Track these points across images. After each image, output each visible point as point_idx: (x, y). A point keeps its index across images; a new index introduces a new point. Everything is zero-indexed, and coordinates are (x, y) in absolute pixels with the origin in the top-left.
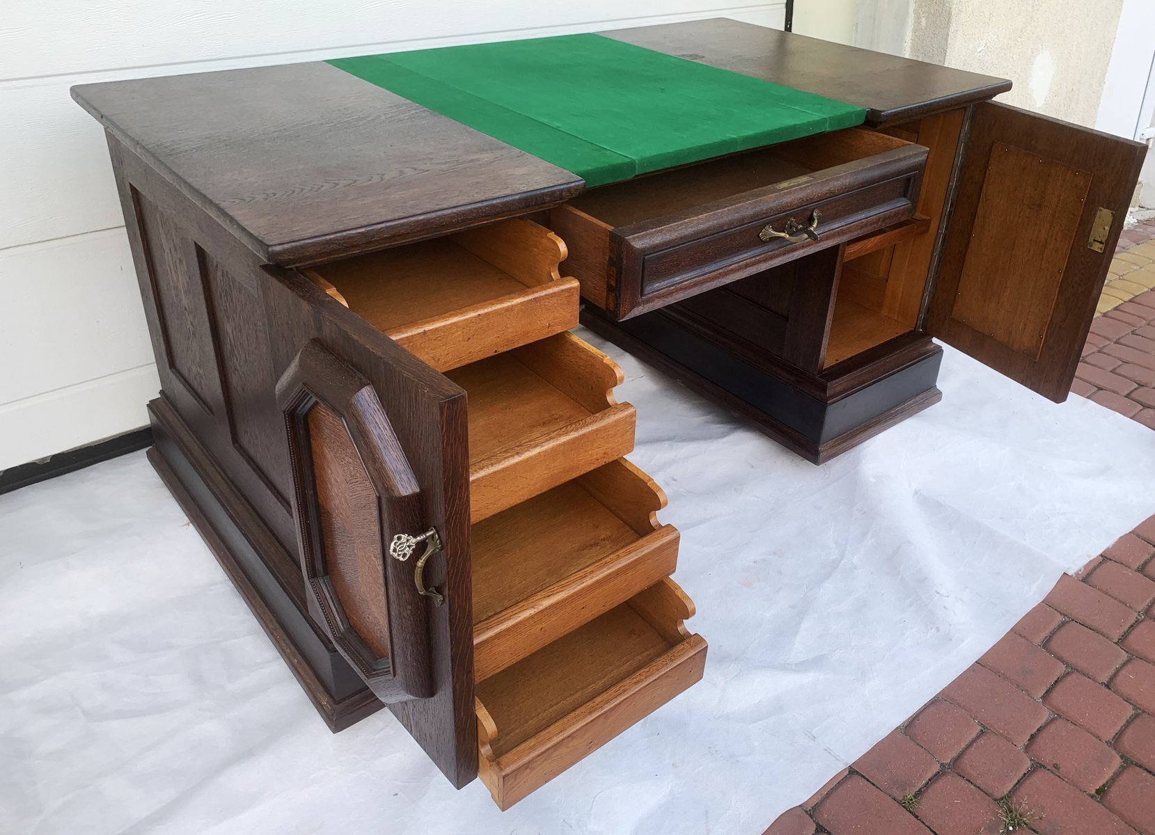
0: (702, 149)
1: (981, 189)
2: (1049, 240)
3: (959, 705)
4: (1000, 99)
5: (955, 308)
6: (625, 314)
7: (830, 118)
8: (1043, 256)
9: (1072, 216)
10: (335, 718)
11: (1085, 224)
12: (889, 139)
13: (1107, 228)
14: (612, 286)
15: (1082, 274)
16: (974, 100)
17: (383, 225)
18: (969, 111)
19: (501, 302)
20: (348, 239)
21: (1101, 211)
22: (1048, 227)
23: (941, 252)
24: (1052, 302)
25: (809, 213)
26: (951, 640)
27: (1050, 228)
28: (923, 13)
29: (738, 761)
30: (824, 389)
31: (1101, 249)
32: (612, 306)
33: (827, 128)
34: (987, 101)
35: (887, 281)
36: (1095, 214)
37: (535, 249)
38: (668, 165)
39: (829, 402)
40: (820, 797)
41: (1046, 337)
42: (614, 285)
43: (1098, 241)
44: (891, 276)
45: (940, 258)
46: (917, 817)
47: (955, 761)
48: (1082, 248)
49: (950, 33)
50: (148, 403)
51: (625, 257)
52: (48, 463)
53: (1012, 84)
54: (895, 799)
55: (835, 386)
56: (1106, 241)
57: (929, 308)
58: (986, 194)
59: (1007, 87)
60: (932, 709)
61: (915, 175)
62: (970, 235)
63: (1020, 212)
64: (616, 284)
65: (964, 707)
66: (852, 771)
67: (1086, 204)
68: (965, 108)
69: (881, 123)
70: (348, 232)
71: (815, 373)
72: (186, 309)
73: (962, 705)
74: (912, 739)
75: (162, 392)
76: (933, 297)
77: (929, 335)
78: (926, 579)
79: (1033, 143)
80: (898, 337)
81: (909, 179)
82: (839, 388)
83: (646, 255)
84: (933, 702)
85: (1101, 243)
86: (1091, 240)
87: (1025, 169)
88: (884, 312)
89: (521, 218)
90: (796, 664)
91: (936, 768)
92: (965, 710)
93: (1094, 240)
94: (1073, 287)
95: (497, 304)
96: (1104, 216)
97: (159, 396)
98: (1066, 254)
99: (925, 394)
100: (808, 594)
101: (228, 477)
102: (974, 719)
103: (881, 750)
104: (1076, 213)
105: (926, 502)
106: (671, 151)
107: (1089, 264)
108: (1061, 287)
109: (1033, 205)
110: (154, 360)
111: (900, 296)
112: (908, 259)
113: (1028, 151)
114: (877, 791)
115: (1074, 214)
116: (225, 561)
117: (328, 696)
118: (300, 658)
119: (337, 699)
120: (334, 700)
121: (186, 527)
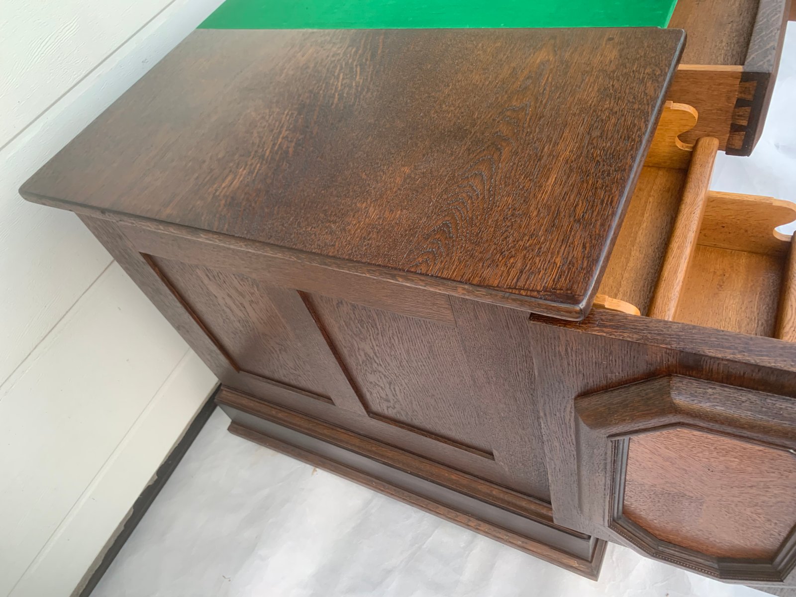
10: (595, 573)
52: (157, 479)
116: (383, 489)
117: (577, 560)
118: (523, 539)
119: (590, 560)
120: (587, 561)
121: (315, 473)
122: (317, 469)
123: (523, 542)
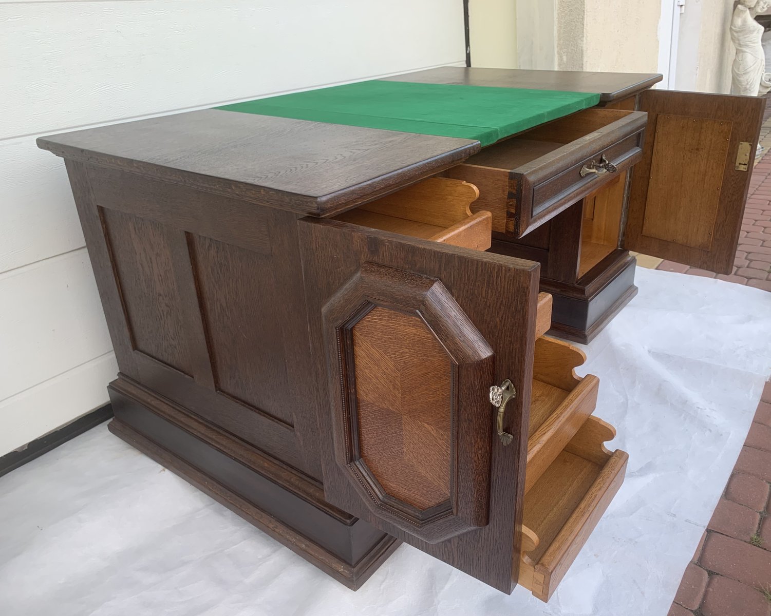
0: (529, 120)
1: (653, 147)
2: (707, 170)
3: (749, 474)
4: (657, 86)
5: (644, 228)
6: (523, 232)
7: (585, 99)
8: (704, 181)
9: (722, 151)
10: (355, 579)
11: (732, 154)
12: (618, 111)
13: (748, 154)
14: (512, 213)
15: (734, 187)
16: (640, 90)
17: (380, 178)
18: (637, 97)
19: (453, 230)
20: (362, 190)
21: (741, 144)
22: (706, 162)
23: (628, 193)
24: (716, 209)
25: (600, 157)
26: (721, 435)
27: (707, 162)
28: (564, 53)
29: (636, 542)
30: (583, 292)
31: (745, 168)
32: (512, 228)
33: (584, 107)
34: (648, 89)
35: (593, 219)
36: (738, 146)
37: (450, 197)
38: (513, 132)
39: (589, 300)
40: (699, 553)
41: (714, 233)
42: (514, 212)
43: (742, 164)
44: (596, 217)
45: (628, 198)
46: (765, 549)
47: (767, 509)
48: (731, 171)
49: (584, 63)
50: (108, 385)
51: (523, 189)
52: (26, 449)
53: (662, 76)
54: (746, 542)
55: (589, 288)
56: (748, 163)
57: (624, 232)
58: (657, 150)
59: (659, 78)
60: (735, 480)
61: (643, 130)
62: (649, 178)
63: (684, 156)
64: (516, 211)
65: (753, 474)
66: (709, 531)
67: (730, 141)
68: (635, 96)
69: (610, 101)
70: (362, 184)
71: (575, 283)
72: (160, 295)
73: (751, 473)
74: (734, 500)
75: (120, 374)
76: (627, 225)
77: (626, 250)
78: (687, 401)
79: (686, 109)
80: (610, 254)
81: (639, 134)
82: (591, 290)
83: (534, 187)
84: (732, 476)
85: (745, 164)
86: (737, 164)
87: (683, 128)
88: (593, 241)
89: (434, 176)
90: (637, 471)
91: (758, 517)
92: (754, 475)
93: (740, 164)
94: (729, 197)
95: (452, 232)
96: (745, 147)
97: (117, 377)
98: (721, 177)
99: (630, 290)
100: (619, 426)
101: (207, 421)
102: (762, 480)
103: (719, 512)
104: (725, 149)
105: (658, 355)
106: (513, 122)
107: (738, 180)
108: (720, 199)
109: (692, 149)
110: (113, 349)
111: (604, 228)
112: (606, 202)
113: (683, 116)
114: (732, 540)
115: (723, 150)
116: (211, 488)
117: (344, 564)
118: (308, 543)
119: (353, 564)
120: (350, 565)
121: (163, 472)
122: (166, 470)
123: (306, 545)
